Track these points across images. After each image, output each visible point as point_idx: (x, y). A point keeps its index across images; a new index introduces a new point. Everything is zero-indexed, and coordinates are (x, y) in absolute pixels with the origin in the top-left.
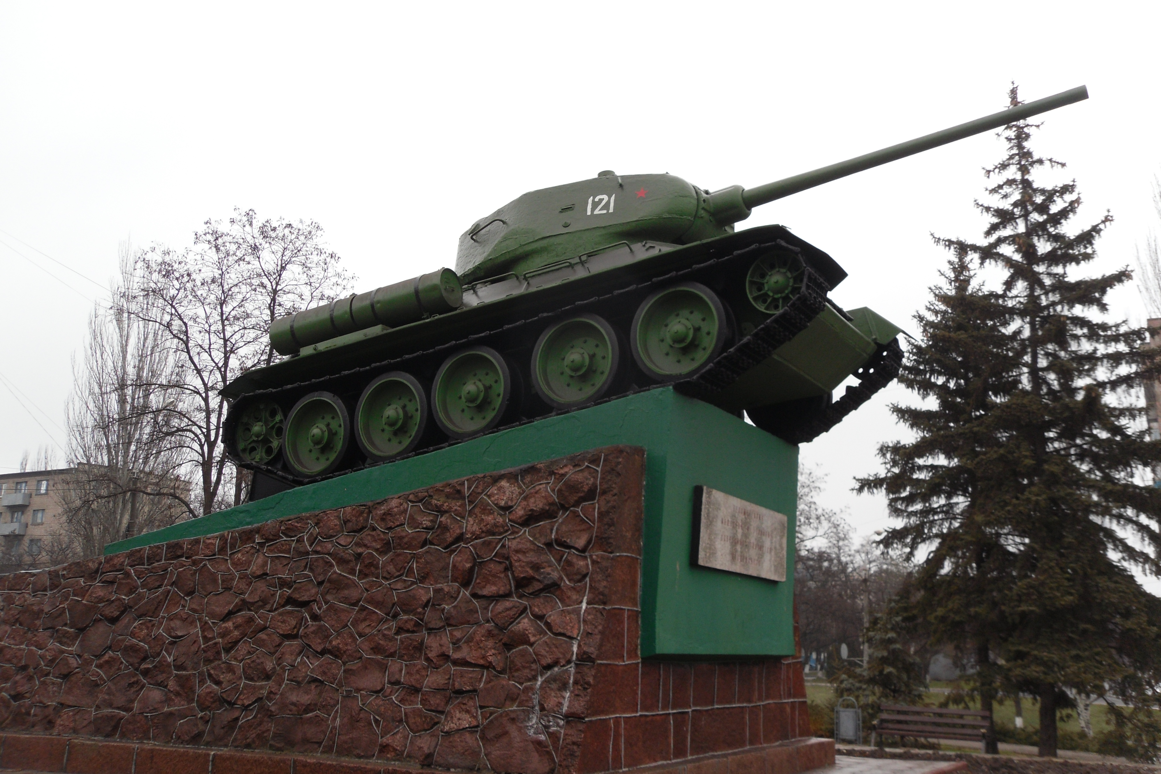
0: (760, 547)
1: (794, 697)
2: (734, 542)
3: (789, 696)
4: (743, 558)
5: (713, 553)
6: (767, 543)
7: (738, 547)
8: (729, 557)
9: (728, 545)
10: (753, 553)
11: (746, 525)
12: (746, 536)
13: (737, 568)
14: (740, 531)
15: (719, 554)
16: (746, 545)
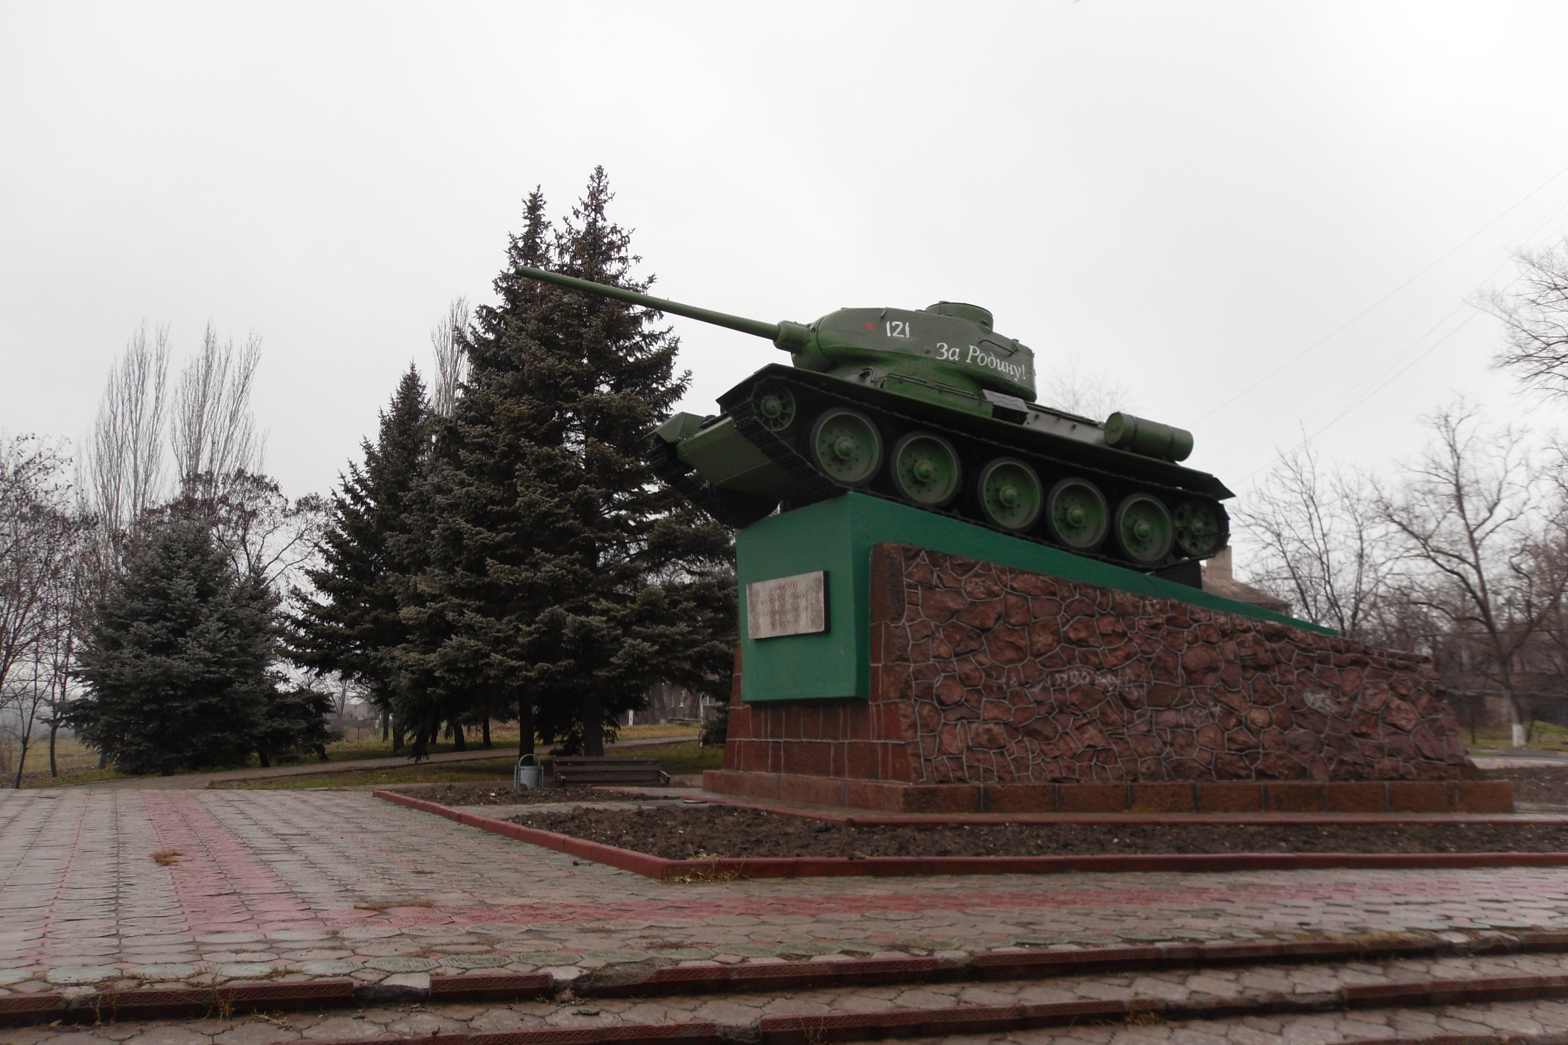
0: (796, 609)
1: (886, 738)
2: (773, 613)
3: (879, 738)
4: (782, 624)
5: (757, 627)
6: (803, 603)
7: (777, 617)
8: (770, 627)
9: (768, 618)
10: (790, 617)
11: (782, 597)
12: (782, 605)
13: (778, 632)
14: (777, 604)
15: (762, 627)
16: (782, 612)
